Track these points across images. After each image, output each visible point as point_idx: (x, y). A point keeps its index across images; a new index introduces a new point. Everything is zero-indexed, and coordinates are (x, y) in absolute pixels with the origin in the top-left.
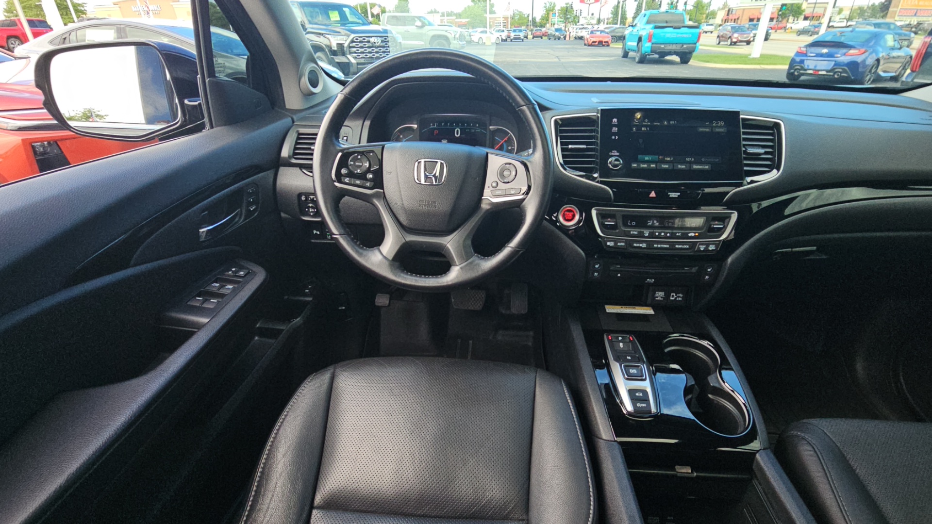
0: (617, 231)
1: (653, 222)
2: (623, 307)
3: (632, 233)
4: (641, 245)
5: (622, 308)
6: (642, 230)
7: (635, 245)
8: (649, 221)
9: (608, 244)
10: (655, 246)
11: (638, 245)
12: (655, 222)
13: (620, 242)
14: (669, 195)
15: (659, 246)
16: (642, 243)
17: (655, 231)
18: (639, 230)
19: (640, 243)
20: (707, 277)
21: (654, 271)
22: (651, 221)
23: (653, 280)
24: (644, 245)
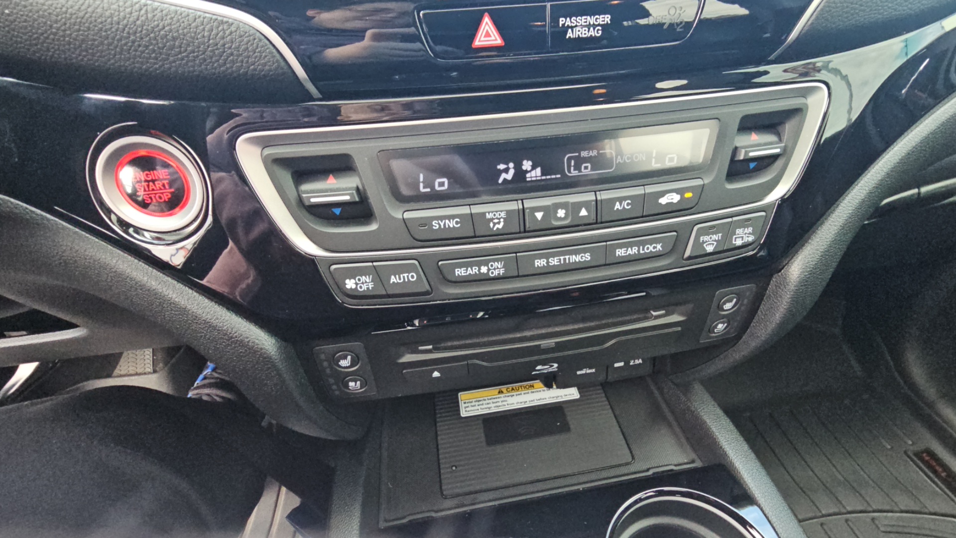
0: (374, 227)
1: (518, 167)
2: (504, 388)
3: (435, 225)
4: (484, 269)
5: (501, 392)
6: (476, 209)
7: (460, 272)
8: (502, 167)
9: (350, 284)
10: (540, 263)
11: (473, 271)
12: (527, 165)
13: (398, 271)
14: (565, 29)
15: (554, 261)
16: (486, 263)
17: (528, 204)
18: (465, 210)
19: (479, 264)
20: (720, 326)
21: (551, 342)
22: (511, 165)
23: (556, 365)
24: (497, 268)
